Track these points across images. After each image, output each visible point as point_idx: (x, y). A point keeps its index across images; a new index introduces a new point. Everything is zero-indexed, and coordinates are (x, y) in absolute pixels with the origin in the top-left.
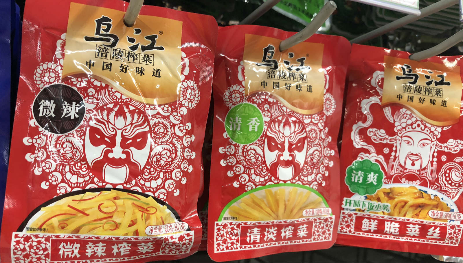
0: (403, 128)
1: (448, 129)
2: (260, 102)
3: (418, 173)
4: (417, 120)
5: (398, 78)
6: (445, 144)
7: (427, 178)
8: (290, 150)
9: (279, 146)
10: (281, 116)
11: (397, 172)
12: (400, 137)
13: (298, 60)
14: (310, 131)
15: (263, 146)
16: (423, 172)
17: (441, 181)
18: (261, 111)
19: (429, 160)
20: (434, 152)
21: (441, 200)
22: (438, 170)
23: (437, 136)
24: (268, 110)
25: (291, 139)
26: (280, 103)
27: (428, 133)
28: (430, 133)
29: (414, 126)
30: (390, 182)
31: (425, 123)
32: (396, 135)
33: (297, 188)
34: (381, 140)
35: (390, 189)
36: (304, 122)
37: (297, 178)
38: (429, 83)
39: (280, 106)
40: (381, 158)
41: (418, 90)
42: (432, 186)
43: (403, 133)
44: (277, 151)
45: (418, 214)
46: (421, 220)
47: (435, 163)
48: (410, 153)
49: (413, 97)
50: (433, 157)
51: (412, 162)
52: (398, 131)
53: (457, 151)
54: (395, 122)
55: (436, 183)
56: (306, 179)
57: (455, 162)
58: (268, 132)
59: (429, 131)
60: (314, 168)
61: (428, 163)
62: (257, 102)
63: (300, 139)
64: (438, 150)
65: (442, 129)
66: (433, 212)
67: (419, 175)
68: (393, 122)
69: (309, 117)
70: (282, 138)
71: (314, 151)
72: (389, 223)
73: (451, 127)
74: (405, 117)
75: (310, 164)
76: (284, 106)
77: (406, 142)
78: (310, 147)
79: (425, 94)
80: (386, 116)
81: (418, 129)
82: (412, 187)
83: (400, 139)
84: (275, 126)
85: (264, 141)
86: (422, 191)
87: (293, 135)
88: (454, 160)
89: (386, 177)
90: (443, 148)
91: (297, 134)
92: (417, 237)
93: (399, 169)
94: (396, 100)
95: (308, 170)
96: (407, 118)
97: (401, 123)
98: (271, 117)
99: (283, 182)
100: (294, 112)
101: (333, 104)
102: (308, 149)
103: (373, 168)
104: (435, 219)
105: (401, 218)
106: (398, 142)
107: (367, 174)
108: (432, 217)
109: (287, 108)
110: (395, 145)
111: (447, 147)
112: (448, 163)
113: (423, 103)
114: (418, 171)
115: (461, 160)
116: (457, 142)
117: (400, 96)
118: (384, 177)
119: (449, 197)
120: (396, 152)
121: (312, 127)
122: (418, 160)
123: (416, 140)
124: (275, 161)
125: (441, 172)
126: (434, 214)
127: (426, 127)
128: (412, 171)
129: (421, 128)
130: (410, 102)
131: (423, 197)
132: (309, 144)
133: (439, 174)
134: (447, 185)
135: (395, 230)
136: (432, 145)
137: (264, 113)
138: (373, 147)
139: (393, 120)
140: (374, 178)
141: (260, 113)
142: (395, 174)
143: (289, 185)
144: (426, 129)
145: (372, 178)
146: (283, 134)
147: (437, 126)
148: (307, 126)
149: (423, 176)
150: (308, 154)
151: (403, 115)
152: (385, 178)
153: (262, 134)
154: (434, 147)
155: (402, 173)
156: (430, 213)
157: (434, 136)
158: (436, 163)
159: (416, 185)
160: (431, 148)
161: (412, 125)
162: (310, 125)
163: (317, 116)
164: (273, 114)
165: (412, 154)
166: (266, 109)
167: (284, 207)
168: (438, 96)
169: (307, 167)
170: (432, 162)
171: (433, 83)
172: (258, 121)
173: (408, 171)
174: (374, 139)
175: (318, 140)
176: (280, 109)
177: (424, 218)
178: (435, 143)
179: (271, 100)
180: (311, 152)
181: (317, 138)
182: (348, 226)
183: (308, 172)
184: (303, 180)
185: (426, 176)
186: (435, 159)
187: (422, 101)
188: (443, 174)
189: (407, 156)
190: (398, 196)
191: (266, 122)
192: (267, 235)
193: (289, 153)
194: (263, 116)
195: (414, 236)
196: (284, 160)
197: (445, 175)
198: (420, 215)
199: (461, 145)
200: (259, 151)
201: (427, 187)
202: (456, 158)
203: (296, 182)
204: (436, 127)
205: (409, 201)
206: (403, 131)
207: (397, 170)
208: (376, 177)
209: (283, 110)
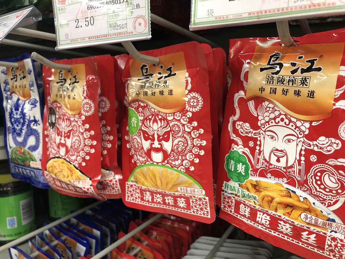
0: (267, 122)
1: (317, 124)
2: (136, 107)
3: (285, 170)
4: (280, 114)
5: (262, 70)
6: (315, 143)
7: (295, 177)
8: (159, 140)
9: (150, 137)
10: (151, 115)
11: (263, 166)
12: (263, 131)
13: (167, 70)
14: (174, 126)
15: (140, 136)
16: (290, 170)
17: (311, 184)
18: (137, 113)
19: (296, 158)
20: (301, 150)
21: (313, 205)
22: (307, 171)
23: (305, 132)
24: (142, 112)
25: (159, 132)
26: (149, 106)
27: (293, 128)
28: (295, 129)
29: (277, 120)
30: (255, 175)
31: (289, 117)
32: (260, 129)
33: (167, 169)
34: (247, 133)
35: (256, 181)
36: (167, 119)
37: (166, 161)
38: (293, 72)
39: (149, 108)
40: (247, 150)
41: (281, 81)
42: (301, 187)
43: (266, 127)
44: (149, 141)
45: (290, 213)
46: (292, 220)
47: (302, 162)
48: (274, 149)
49: (276, 88)
50: (300, 155)
51: (277, 158)
52: (262, 126)
53: (330, 151)
54: (258, 115)
55: (305, 185)
56: (173, 163)
57: (327, 164)
58: (142, 127)
59: (294, 127)
60: (179, 155)
61: (295, 161)
62: (134, 107)
63: (166, 132)
64: (305, 148)
65: (311, 124)
66: (306, 216)
67: (285, 173)
68: (256, 116)
69: (171, 115)
70: (152, 131)
71: (179, 142)
72: (262, 214)
73: (321, 122)
74: (268, 111)
75: (176, 151)
76: (152, 108)
77: (270, 136)
78: (175, 139)
79: (289, 85)
80: (250, 110)
81: (282, 123)
82: (278, 184)
83: (264, 133)
84: (147, 123)
85: (141, 133)
86: (290, 190)
87: (160, 129)
88: (326, 162)
89: (252, 169)
90: (312, 146)
91: (163, 129)
92: (290, 237)
93: (264, 163)
94: (259, 93)
95: (175, 156)
96: (270, 112)
97: (264, 117)
98: (144, 117)
99: (156, 163)
100: (159, 112)
101: (200, 101)
102: (174, 140)
103: (241, 158)
104: (308, 224)
105: (272, 212)
106: (262, 136)
107: (237, 164)
108: (304, 220)
109: (154, 109)
110: (259, 139)
111: (317, 146)
112: (319, 165)
113: (286, 95)
114: (284, 168)
115: (336, 163)
116: (330, 141)
117: (262, 88)
118: (251, 169)
119: (322, 203)
120: (260, 146)
121: (175, 122)
122: (283, 156)
123: (281, 136)
124: (149, 147)
125: (310, 173)
126: (307, 218)
127: (290, 121)
128: (278, 167)
129: (285, 123)
130: (273, 95)
131: (290, 197)
132: (174, 136)
133: (308, 176)
134: (318, 189)
135: (266, 222)
136: (298, 141)
137: (139, 114)
138: (240, 140)
139: (256, 114)
140: (242, 169)
141: (136, 114)
142: (261, 168)
143: (160, 166)
144: (291, 124)
145: (240, 168)
146: (153, 128)
147: (304, 121)
148: (170, 122)
149: (290, 175)
150: (174, 144)
151: (265, 109)
152: (251, 171)
153: (139, 129)
154: (300, 144)
155: (267, 168)
156: (303, 216)
157: (301, 131)
158: (304, 163)
159: (283, 183)
160: (297, 145)
161: (275, 119)
162: (173, 121)
163: (179, 114)
164: (145, 114)
165: (277, 150)
166: (140, 111)
167: (160, 181)
168: (303, 86)
169: (173, 154)
170: (299, 161)
171: (299, 71)
172: (136, 119)
173: (273, 167)
174: (241, 132)
175: (181, 133)
176: (150, 110)
177: (296, 219)
178: (302, 139)
179: (142, 104)
180: (176, 142)
181: (180, 131)
182: (229, 206)
183: (174, 158)
184: (171, 163)
185: (293, 175)
186: (303, 158)
187: (285, 93)
188: (312, 176)
189: (272, 151)
190: (264, 190)
191: (141, 120)
192: (156, 199)
193: (158, 143)
194: (138, 116)
195: (286, 234)
196: (155, 147)
197: (315, 178)
198: (291, 215)
199: (336, 145)
200: (139, 140)
201: (295, 187)
202: (329, 160)
203: (166, 164)
204: (302, 122)
205: (275, 198)
206: (266, 125)
207: (262, 165)
208: (243, 167)
209: (152, 111)
